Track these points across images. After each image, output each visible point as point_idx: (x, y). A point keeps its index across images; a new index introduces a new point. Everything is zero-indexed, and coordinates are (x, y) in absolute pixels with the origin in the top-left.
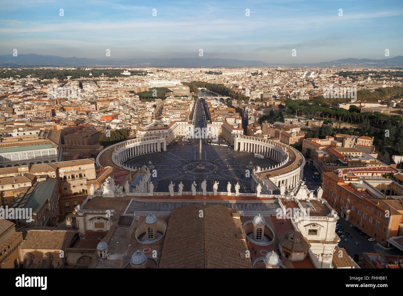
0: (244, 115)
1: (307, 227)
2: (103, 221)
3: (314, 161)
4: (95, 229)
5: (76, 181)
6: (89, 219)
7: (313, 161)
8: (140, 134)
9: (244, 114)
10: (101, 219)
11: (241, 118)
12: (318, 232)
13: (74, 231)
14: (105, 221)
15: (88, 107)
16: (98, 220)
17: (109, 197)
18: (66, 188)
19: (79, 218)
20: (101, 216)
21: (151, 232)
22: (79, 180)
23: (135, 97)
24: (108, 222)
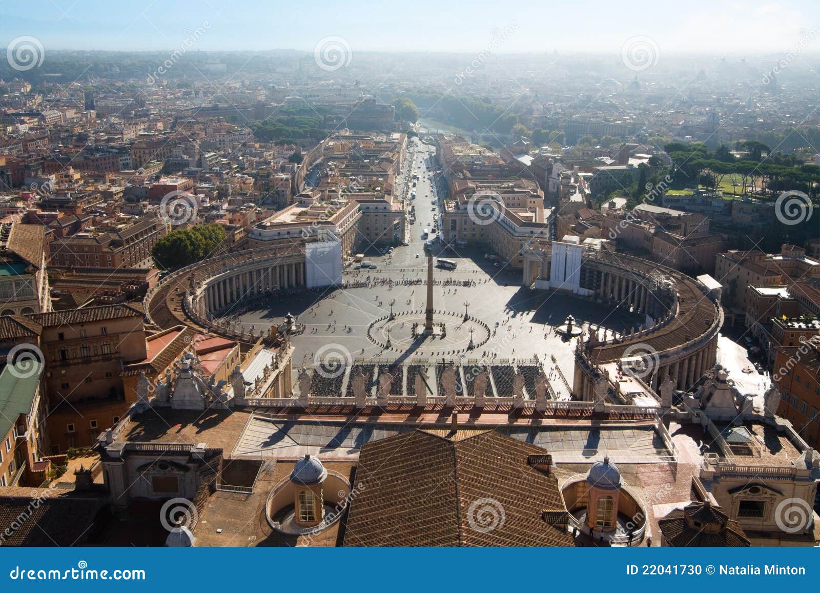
0: (548, 185)
1: (736, 495)
2: (176, 472)
3: (747, 315)
4: (154, 493)
5: (93, 364)
6: (138, 466)
7: (745, 315)
8: (260, 238)
9: (548, 181)
10: (169, 469)
11: (541, 193)
12: (767, 506)
13: (97, 499)
14: (182, 473)
15: (111, 161)
16: (162, 472)
17: (190, 408)
18: (67, 385)
19: (111, 463)
20: (168, 458)
21: (309, 503)
22: (101, 363)
23: (240, 134)
24: (189, 475)
